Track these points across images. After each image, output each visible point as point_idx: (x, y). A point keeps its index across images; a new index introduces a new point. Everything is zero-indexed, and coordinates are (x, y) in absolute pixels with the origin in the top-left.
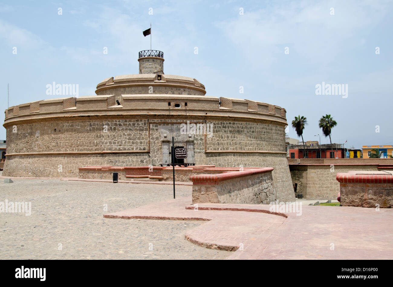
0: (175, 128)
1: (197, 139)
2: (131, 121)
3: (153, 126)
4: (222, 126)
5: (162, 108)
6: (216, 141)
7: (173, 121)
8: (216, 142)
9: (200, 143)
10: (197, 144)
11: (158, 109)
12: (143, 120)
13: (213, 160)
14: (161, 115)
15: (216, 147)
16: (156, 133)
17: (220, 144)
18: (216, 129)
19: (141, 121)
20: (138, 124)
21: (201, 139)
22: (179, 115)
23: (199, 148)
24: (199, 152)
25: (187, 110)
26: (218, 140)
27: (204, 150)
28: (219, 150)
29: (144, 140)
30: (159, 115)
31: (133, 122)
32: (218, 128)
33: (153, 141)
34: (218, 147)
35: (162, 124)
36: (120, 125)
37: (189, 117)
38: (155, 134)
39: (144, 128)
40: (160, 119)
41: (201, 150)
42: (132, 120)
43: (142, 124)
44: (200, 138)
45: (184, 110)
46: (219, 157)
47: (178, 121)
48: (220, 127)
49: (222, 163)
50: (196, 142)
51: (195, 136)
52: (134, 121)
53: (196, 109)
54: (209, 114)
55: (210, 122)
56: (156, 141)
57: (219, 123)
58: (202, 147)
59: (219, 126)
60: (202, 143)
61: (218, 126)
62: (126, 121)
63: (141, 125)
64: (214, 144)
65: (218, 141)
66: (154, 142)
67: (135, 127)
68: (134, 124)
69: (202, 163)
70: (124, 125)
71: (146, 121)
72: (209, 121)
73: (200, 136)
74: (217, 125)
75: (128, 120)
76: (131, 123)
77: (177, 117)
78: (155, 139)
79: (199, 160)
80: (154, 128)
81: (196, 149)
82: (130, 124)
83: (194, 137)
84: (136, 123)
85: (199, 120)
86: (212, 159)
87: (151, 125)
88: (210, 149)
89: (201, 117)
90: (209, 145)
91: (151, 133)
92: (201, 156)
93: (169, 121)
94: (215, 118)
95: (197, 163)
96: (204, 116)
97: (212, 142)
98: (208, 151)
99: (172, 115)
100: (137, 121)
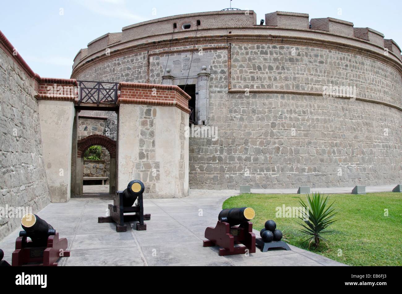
0: (182, 58)
1: (215, 73)
2: (129, 57)
3: (154, 59)
4: (259, 51)
5: (164, 33)
6: (248, 74)
7: (180, 48)
8: (248, 75)
9: (221, 78)
10: (216, 79)
11: (160, 35)
12: (142, 53)
13: (242, 103)
14: (161, 42)
15: (248, 84)
16: (157, 68)
17: (256, 78)
18: (248, 56)
19: (140, 54)
20: (137, 60)
21: (223, 72)
22: (185, 38)
23: (219, 86)
24: (219, 92)
25: (199, 30)
26: (251, 73)
27: (227, 89)
28: (254, 88)
29: (143, 79)
30: (159, 42)
31: (131, 58)
32: (251, 54)
33: (153, 79)
34: (252, 83)
35: (165, 55)
36: (119, 64)
37: (201, 39)
38: (156, 69)
39: (143, 63)
40: (162, 48)
41: (222, 88)
42: (131, 55)
43: (141, 58)
44: (220, 71)
45: (195, 30)
46: (254, 100)
47: (187, 47)
48: (256, 53)
49: (258, 108)
50: (214, 77)
51: (213, 68)
52: (133, 56)
53: (213, 27)
54: (234, 33)
55: (239, 45)
56: (156, 78)
57: (254, 47)
58: (224, 83)
59: (253, 51)
60: (224, 77)
61: (252, 52)
62: (124, 58)
63: (140, 60)
64: (245, 79)
65: (252, 75)
66: (155, 80)
67: (133, 63)
68: (132, 61)
69: (223, 108)
70: (123, 63)
71: (145, 53)
72: (236, 45)
73: (220, 68)
74: (250, 51)
75: (126, 56)
76: (130, 59)
77: (184, 42)
78: (156, 77)
79: (217, 104)
80: (155, 61)
81: (214, 87)
82: (128, 62)
83: (211, 69)
84: (135, 59)
85: (219, 44)
86: (240, 102)
87: (151, 58)
88: (237, 86)
89: (220, 38)
90: (235, 81)
91: (150, 68)
92: (221, 97)
93: (174, 49)
94: (245, 38)
95: (214, 107)
96: (225, 36)
97: (241, 76)
98: (233, 90)
99: (176, 40)
100: (136, 55)
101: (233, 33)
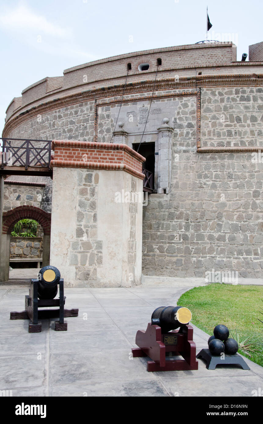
0: (138, 109)
1: (180, 127)
2: (72, 108)
3: (103, 110)
4: (238, 97)
5: (116, 77)
6: (223, 127)
7: (136, 96)
8: (223, 129)
9: (188, 133)
10: (182, 135)
11: (111, 79)
12: (89, 103)
13: (215, 166)
14: (112, 88)
15: (223, 141)
16: (107, 122)
17: (233, 133)
18: (223, 104)
19: (86, 104)
20: (82, 111)
21: (190, 126)
22: (142, 83)
23: (185, 143)
24: (185, 151)
25: (160, 71)
26: (227, 126)
27: (195, 147)
28: (230, 146)
29: (89, 136)
30: (109, 88)
31: (75, 109)
32: (228, 102)
33: (102, 136)
34: (228, 140)
35: (116, 105)
36: (60, 117)
37: (163, 84)
38: (105, 123)
39: (89, 115)
40: (113, 96)
41: (189, 146)
42: (75, 106)
43: (87, 109)
44: (186, 124)
45: (155, 72)
46: (230, 161)
47: (144, 95)
48: (234, 100)
49: (235, 172)
50: (179, 132)
51: (178, 121)
52: (77, 107)
53: (177, 67)
54: (206, 73)
55: (211, 90)
56: (106, 135)
57: (232, 91)
58: (192, 140)
59: (231, 96)
60: (191, 132)
61: (228, 98)
62: (67, 109)
63: (85, 112)
64: (219, 135)
65: (229, 128)
66: (104, 137)
67: (78, 116)
68: (76, 112)
69: (189, 172)
70: (66, 115)
71: (92, 103)
72: (207, 90)
73: (187, 120)
74: (226, 97)
75: (69, 107)
76: (73, 111)
77: (140, 88)
78: (105, 133)
79: (182, 167)
80: (104, 113)
81: (178, 145)
82: (71, 114)
83: (175, 122)
84: (80, 110)
85: (186, 90)
86: (212, 164)
87: (100, 109)
88: (209, 143)
89: (187, 82)
90: (206, 137)
91: (99, 122)
92: (188, 159)
93: (128, 97)
94: (219, 80)
95: (179, 171)
96: (193, 78)
97: (214, 130)
98: (203, 148)
99: (131, 85)
100: (81, 106)
101: (204, 74)
